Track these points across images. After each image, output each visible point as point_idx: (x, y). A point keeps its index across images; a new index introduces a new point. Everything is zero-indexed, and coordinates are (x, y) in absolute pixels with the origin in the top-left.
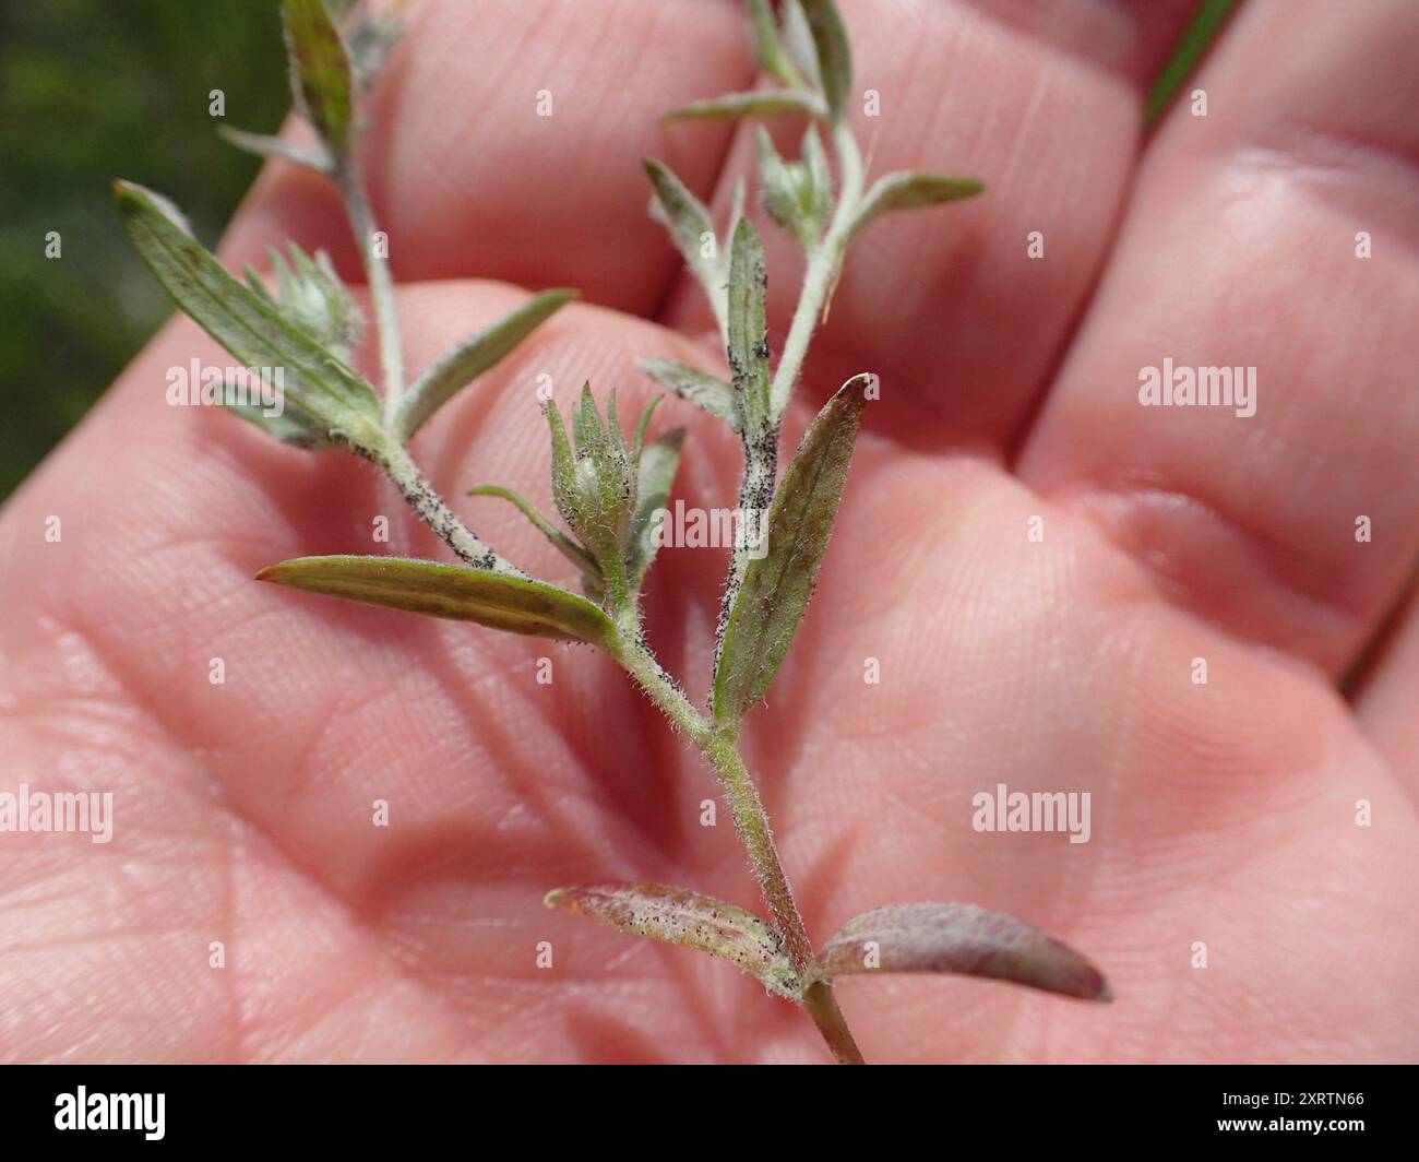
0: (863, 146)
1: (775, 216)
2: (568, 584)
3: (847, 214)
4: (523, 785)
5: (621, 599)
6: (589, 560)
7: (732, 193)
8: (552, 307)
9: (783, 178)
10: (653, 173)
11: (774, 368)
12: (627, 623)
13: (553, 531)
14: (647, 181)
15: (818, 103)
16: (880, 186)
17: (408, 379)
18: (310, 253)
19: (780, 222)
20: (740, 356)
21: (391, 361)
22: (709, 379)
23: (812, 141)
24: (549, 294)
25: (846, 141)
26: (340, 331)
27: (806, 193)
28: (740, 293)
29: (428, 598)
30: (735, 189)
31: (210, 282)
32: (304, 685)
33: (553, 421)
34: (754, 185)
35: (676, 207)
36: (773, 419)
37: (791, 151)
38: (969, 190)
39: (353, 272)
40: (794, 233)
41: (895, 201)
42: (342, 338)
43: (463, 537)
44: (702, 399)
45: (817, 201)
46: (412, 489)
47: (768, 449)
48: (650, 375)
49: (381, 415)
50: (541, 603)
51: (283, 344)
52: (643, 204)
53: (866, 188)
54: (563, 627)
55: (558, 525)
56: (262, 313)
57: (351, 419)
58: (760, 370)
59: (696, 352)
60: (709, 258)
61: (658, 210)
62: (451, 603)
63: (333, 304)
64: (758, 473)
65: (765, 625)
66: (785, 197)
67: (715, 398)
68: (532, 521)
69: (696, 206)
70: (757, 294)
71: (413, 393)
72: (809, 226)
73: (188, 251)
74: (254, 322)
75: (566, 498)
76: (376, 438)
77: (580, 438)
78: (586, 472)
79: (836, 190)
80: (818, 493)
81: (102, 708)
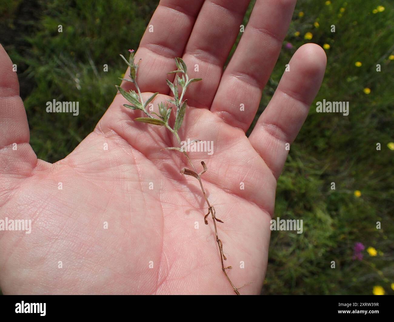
0: (188, 76)
1: (179, 84)
2: (161, 120)
3: (186, 84)
4: (156, 142)
5: (166, 122)
6: (163, 118)
7: (175, 82)
8: (156, 94)
9: (180, 80)
10: (167, 81)
11: (179, 100)
12: (167, 123)
13: (159, 116)
14: (166, 81)
15: (183, 71)
16: (190, 80)
17: (144, 103)
18: (133, 91)
19: (180, 85)
20: (176, 98)
21: (142, 101)
22: (174, 101)
23: (183, 76)
24: (156, 93)
25: (187, 76)
26: (137, 98)
27: (182, 82)
28: (176, 93)
29: (149, 122)
30: (176, 81)
31: (126, 94)
32: (135, 133)
33: (159, 105)
34: (177, 81)
35: (170, 84)
36: (179, 104)
37: (181, 78)
38: (201, 79)
39: (137, 92)
40: (181, 86)
41: (192, 81)
42: (138, 99)
43: (151, 116)
44: (173, 103)
45: (183, 82)
46: (146, 112)
47: (179, 107)
48: (168, 101)
49: (142, 106)
50: (159, 122)
51: (133, 100)
52: (166, 84)
53: (189, 81)
54: (161, 124)
55: (160, 115)
56: (131, 97)
57: (140, 107)
58: (178, 100)
59: (173, 98)
60: (173, 89)
61: (167, 84)
62: (151, 122)
63: (136, 96)
64: (178, 109)
65: (179, 122)
66: (180, 82)
67: (174, 103)
68: (158, 116)
69: (171, 83)
70: (177, 92)
71: (145, 104)
72: (183, 85)
73: (124, 92)
74: (130, 98)
75: (160, 112)
76: (142, 108)
77: (161, 107)
78: (162, 110)
79: (186, 81)
80: (183, 110)
81: (117, 136)
